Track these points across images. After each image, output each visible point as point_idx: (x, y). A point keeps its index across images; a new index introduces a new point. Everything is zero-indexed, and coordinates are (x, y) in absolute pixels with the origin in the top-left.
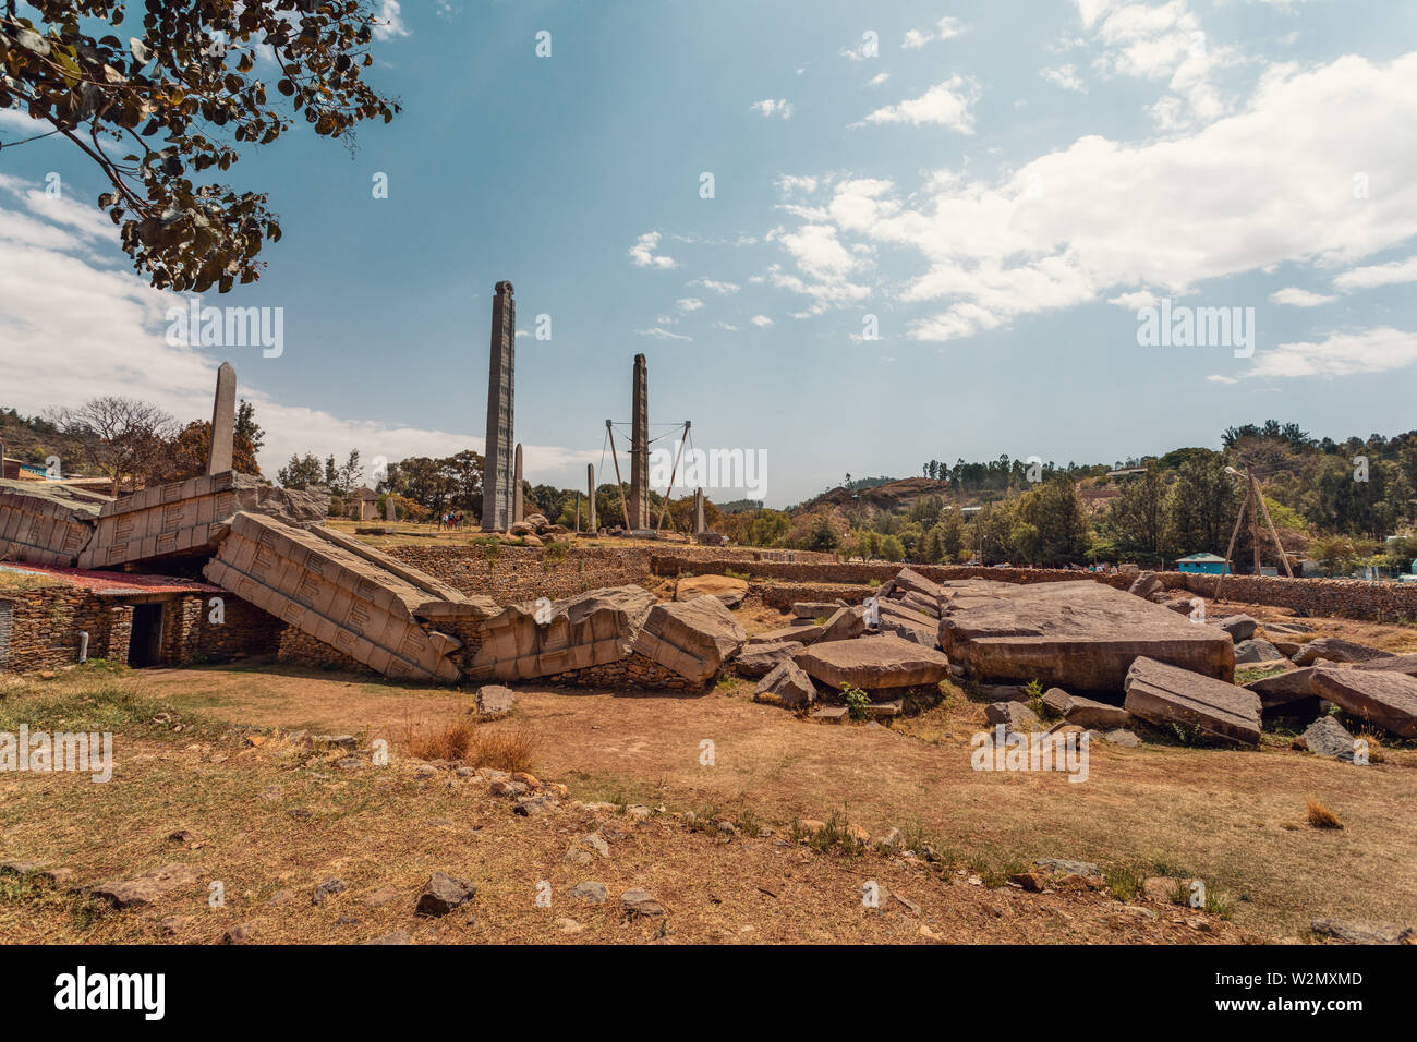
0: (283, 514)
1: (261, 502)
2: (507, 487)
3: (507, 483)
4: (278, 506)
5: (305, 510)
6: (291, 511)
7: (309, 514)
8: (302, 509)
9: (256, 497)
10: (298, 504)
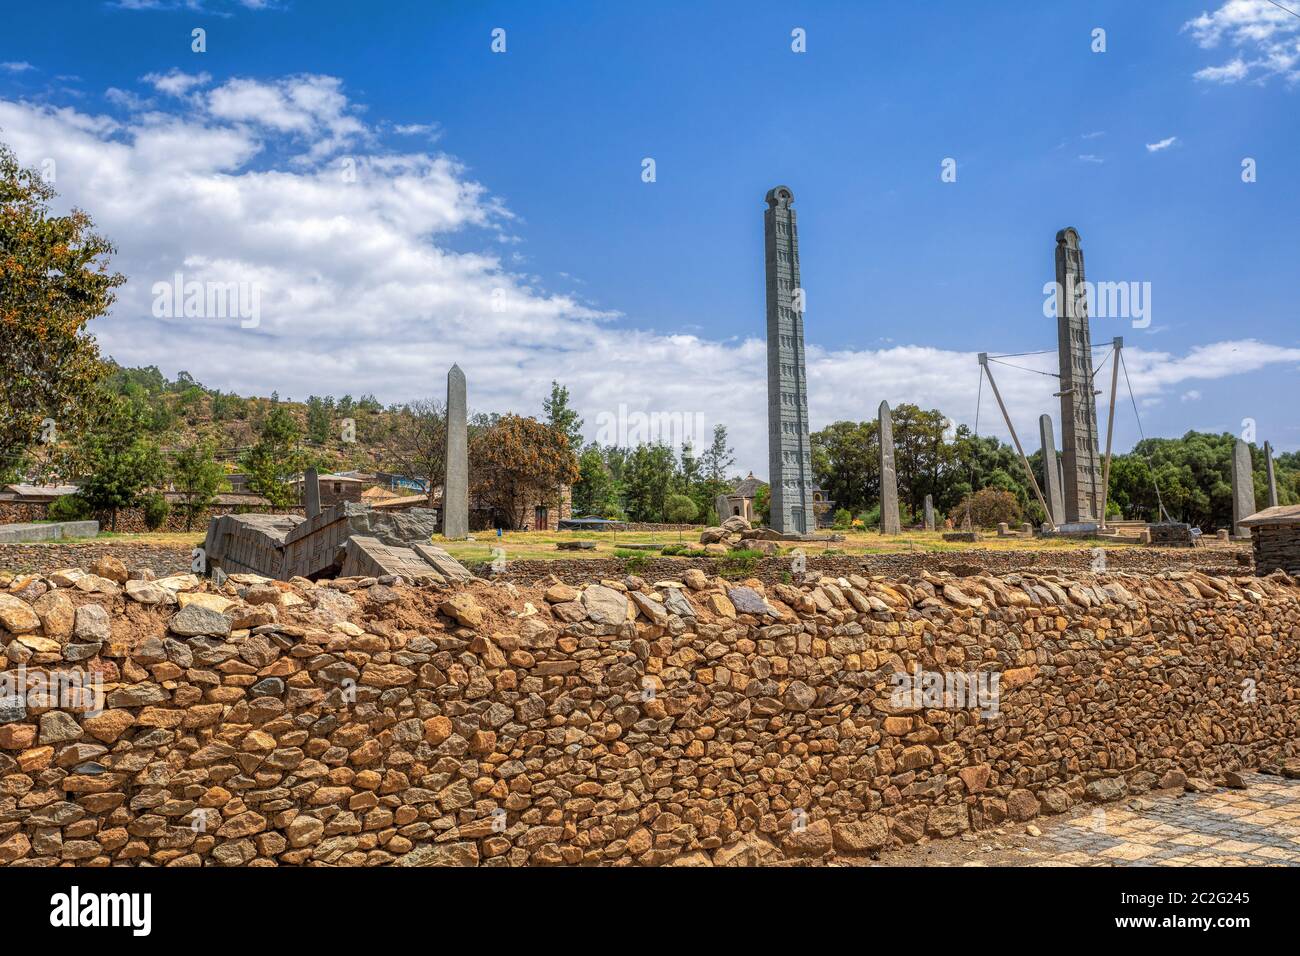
0: (391, 536)
1: (372, 526)
2: (802, 475)
3: (802, 469)
4: (386, 528)
5: (410, 530)
6: (398, 532)
7: (415, 535)
8: (407, 530)
9: (367, 522)
10: (403, 526)
